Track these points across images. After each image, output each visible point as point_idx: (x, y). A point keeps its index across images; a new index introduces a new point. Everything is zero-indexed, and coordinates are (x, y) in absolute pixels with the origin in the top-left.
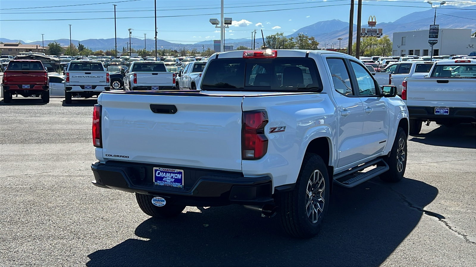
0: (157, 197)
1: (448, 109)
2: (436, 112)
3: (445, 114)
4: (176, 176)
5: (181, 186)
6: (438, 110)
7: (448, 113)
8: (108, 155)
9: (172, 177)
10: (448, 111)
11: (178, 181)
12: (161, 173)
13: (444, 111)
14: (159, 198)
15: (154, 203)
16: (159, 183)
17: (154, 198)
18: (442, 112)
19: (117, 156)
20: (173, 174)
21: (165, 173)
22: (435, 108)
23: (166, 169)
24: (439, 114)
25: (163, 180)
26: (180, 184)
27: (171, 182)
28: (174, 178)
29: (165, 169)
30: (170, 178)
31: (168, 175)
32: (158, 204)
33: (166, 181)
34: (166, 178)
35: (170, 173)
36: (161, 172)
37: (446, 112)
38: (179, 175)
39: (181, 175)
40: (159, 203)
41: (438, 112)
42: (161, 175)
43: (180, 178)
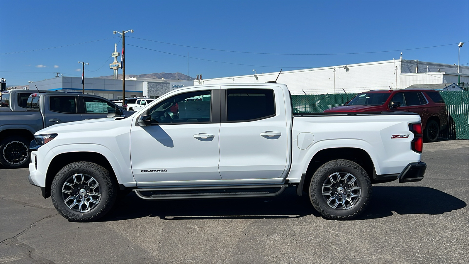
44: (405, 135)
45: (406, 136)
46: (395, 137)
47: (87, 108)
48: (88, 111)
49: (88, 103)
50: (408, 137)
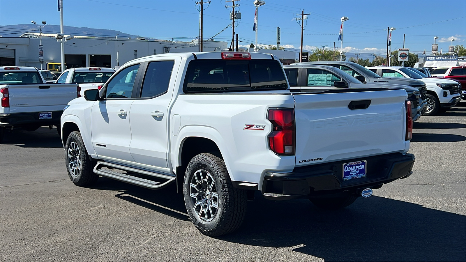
0: (366, 189)
1: (51, 113)
2: (40, 117)
3: (48, 118)
4: (360, 167)
5: (365, 175)
6: (42, 115)
7: (51, 117)
8: (301, 162)
9: (357, 170)
10: (51, 115)
11: (362, 171)
12: (348, 168)
13: (47, 115)
14: (367, 190)
15: (363, 196)
16: (347, 178)
17: (364, 191)
18: (45, 116)
19: (311, 160)
20: (357, 166)
21: (351, 167)
22: (39, 113)
23: (354, 162)
24: (43, 118)
25: (350, 174)
26: (364, 174)
27: (357, 174)
28: (359, 170)
29: (352, 163)
30: (355, 171)
31: (354, 168)
32: (366, 196)
33: (352, 175)
34: (352, 171)
35: (356, 165)
36: (348, 166)
37: (49, 116)
38: (362, 165)
39: (364, 165)
40: (367, 194)
41: (42, 116)
42: (348, 170)
43: (363, 168)
44: (260, 126)
45: (261, 128)
46: (249, 127)
47: (308, 81)
48: (309, 84)
49: (311, 75)
50: (263, 129)
